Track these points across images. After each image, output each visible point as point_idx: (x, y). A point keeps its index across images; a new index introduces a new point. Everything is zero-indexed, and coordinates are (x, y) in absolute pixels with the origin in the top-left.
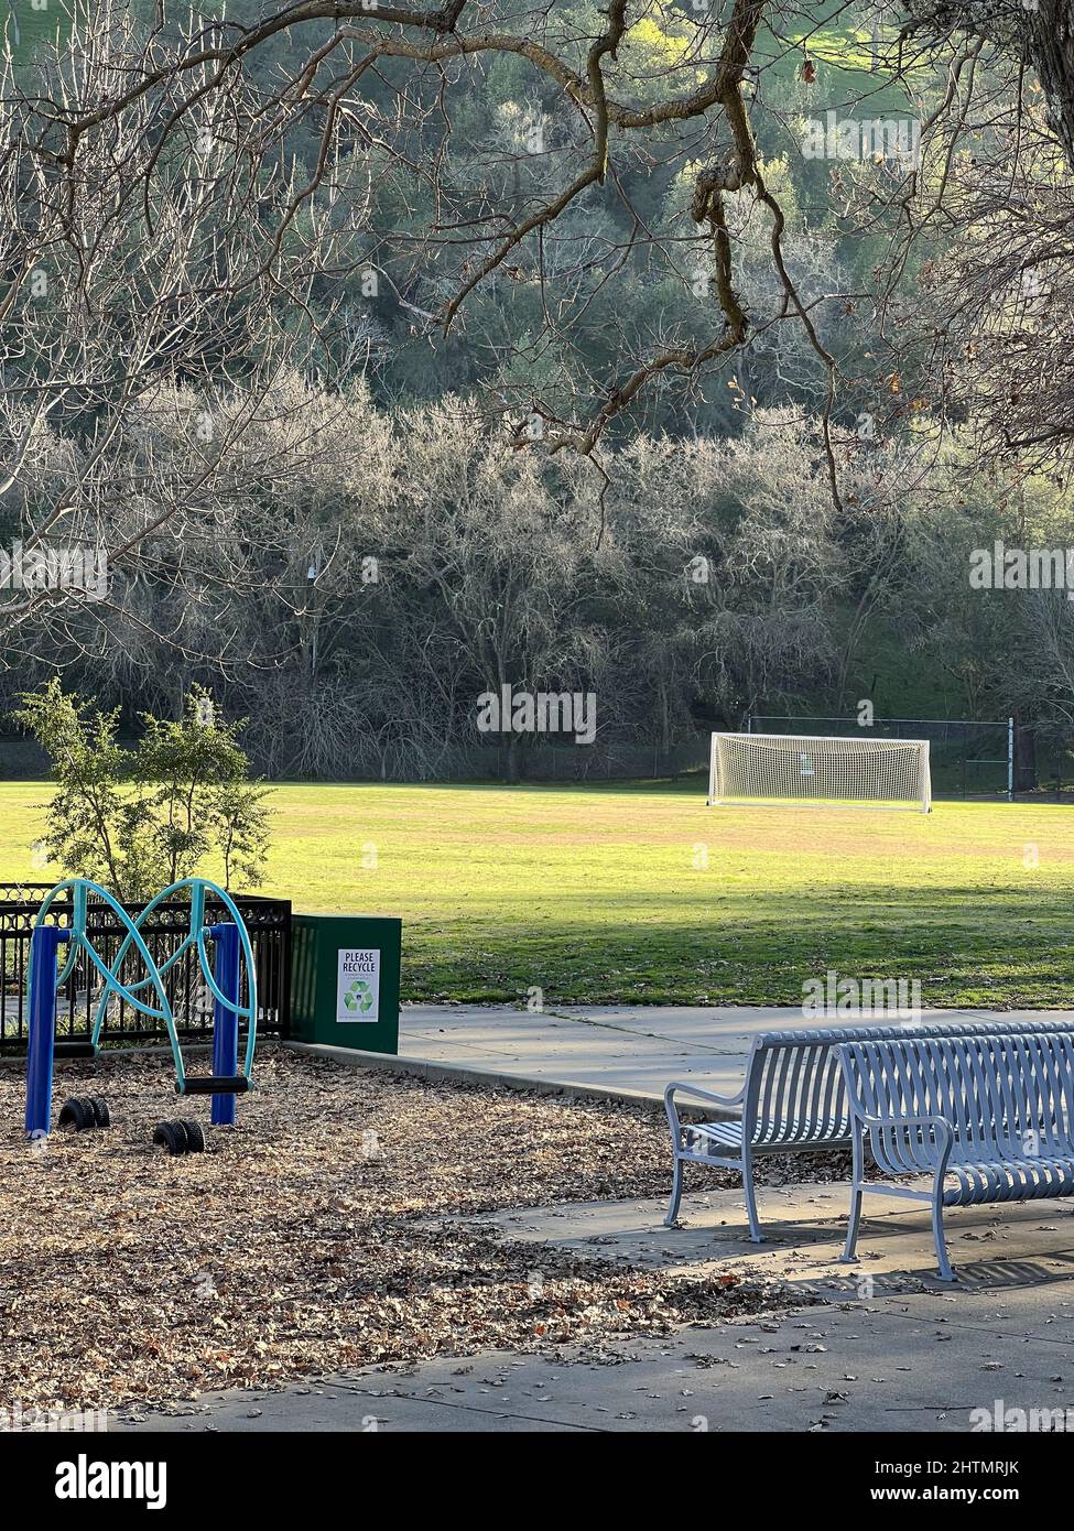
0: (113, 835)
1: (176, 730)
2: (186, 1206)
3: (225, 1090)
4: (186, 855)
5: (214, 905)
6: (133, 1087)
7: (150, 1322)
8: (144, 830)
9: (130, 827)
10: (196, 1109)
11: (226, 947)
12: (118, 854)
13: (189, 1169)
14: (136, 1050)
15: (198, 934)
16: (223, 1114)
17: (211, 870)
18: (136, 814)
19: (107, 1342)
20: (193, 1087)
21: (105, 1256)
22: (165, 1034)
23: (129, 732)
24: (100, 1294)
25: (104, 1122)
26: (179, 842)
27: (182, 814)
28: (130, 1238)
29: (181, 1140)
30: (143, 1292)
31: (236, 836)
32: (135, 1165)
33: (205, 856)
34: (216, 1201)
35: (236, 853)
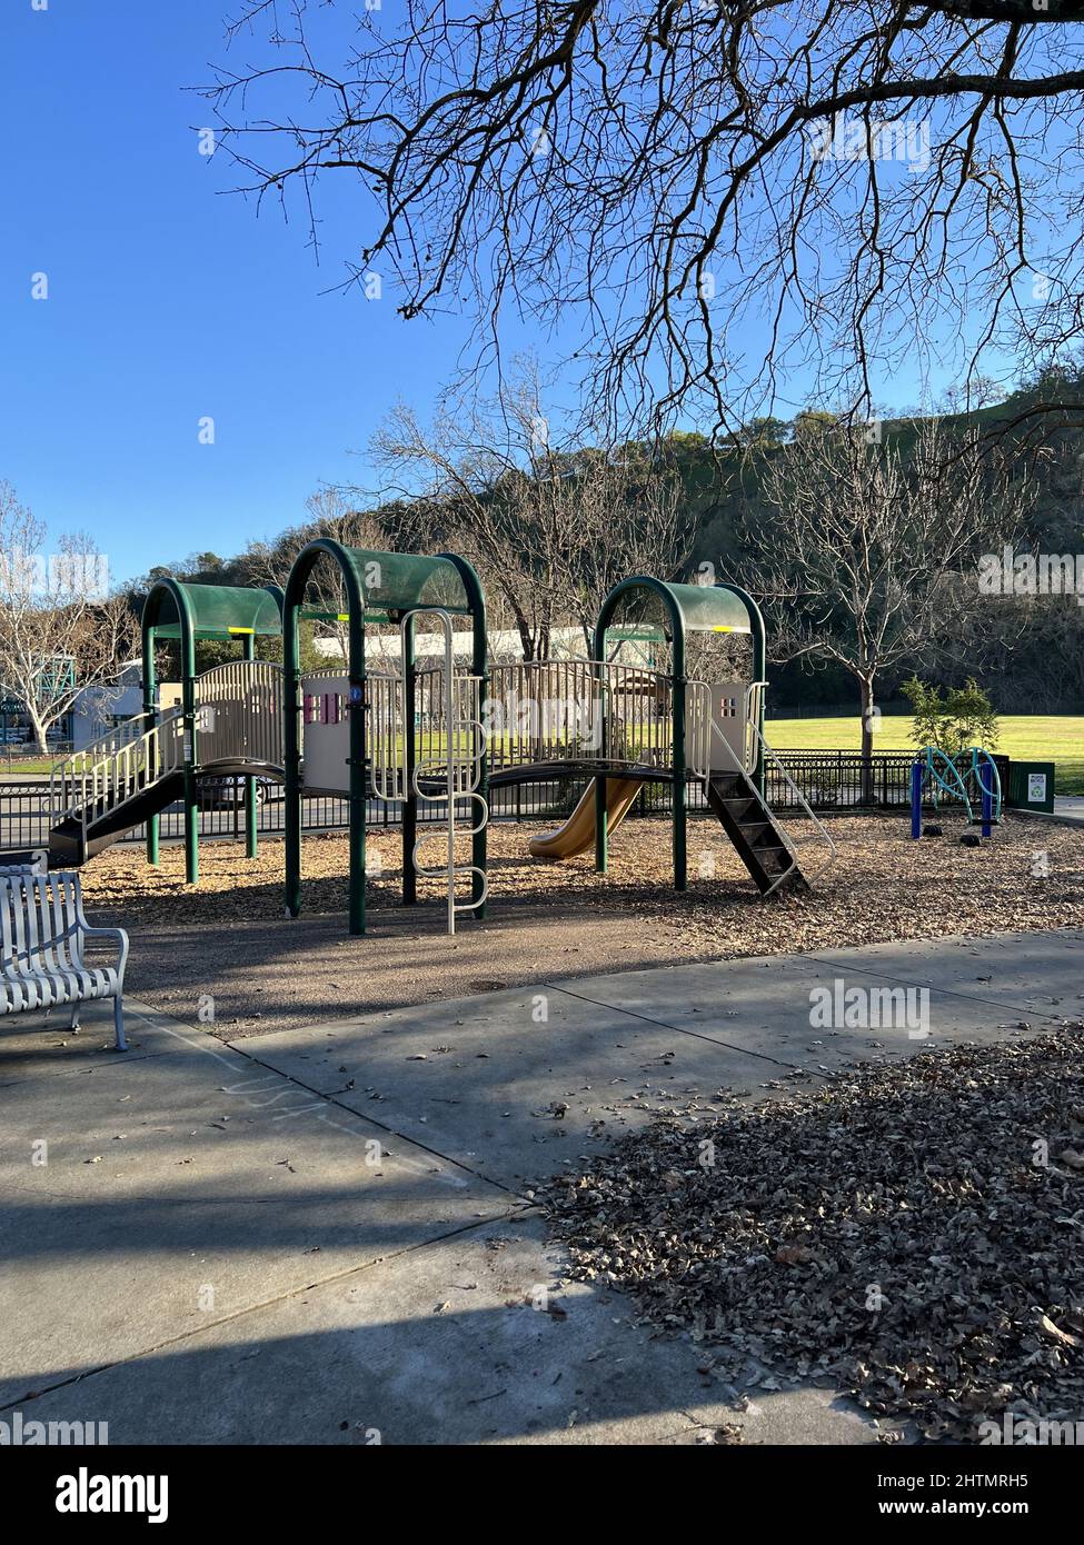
0: (938, 732)
1: (962, 693)
2: (977, 865)
3: (987, 825)
4: (967, 739)
5: (982, 757)
6: (949, 822)
7: (970, 905)
8: (950, 729)
9: (944, 729)
10: (977, 831)
11: (987, 771)
12: (940, 739)
13: (975, 852)
14: (949, 810)
15: (976, 766)
16: (986, 833)
17: (976, 743)
18: (947, 724)
19: (955, 911)
20: (975, 823)
21: (949, 881)
22: (965, 804)
23: (943, 695)
24: (949, 893)
25: (941, 834)
26: (964, 734)
27: (965, 725)
28: (956, 875)
29: (971, 842)
30: (966, 894)
31: (986, 732)
32: (954, 850)
33: (974, 740)
34: (988, 864)
35: (986, 738)
